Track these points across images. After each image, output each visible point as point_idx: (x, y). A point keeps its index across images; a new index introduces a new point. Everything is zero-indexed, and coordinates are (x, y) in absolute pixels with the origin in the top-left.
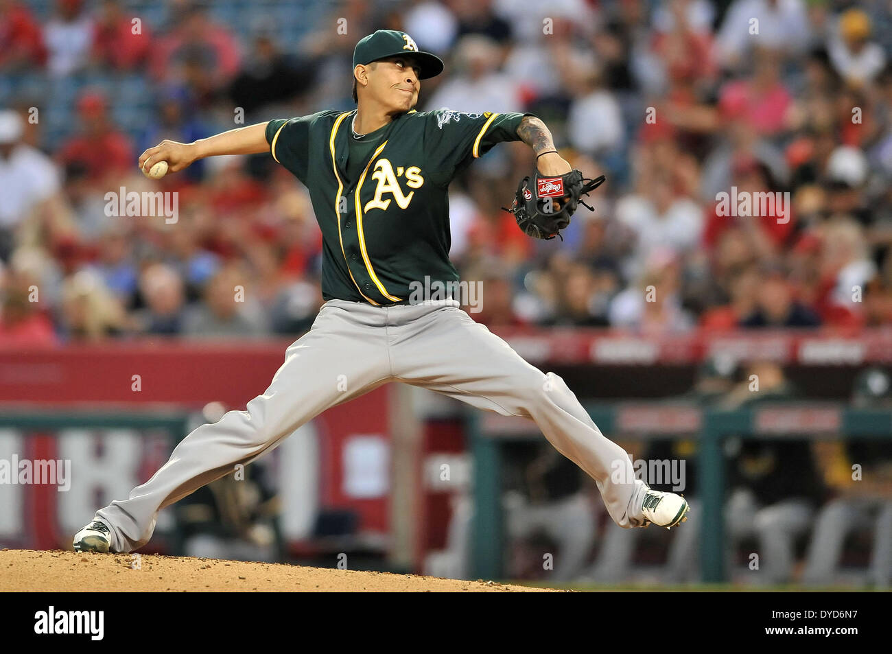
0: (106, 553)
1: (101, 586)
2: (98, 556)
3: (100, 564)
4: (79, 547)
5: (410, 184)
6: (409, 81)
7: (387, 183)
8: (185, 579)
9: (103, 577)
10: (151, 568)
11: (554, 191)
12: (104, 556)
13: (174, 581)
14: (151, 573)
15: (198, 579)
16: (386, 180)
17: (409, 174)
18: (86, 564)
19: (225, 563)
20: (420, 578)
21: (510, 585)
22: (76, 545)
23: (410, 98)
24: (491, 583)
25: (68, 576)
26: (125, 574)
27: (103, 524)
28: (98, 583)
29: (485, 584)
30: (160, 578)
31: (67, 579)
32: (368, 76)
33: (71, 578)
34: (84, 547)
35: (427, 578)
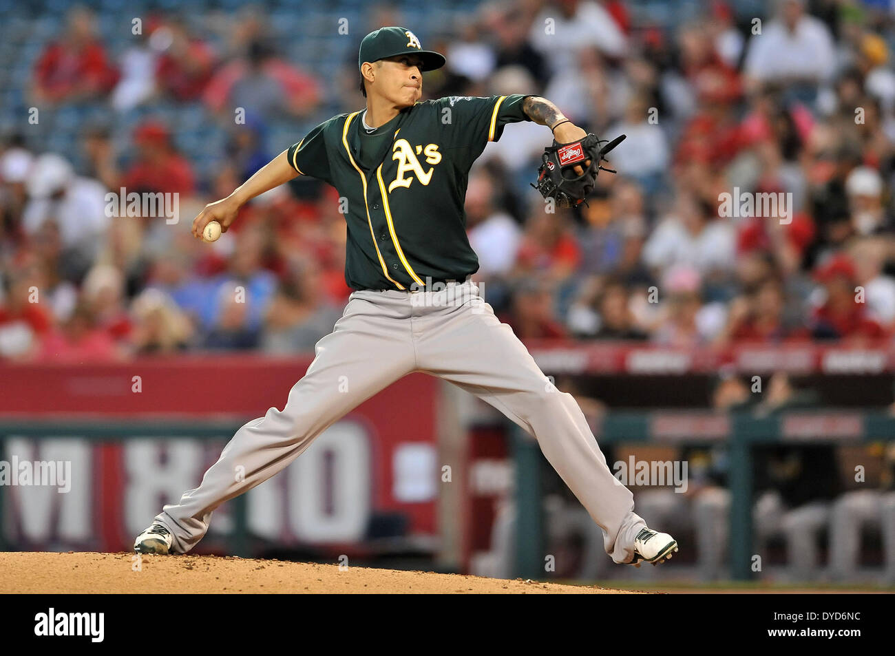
0: (166, 554)
1: (161, 586)
2: (158, 557)
3: (160, 565)
4: (139, 549)
5: (429, 161)
6: (414, 77)
7: (407, 162)
8: (240, 579)
9: (164, 578)
10: (208, 569)
11: (575, 156)
12: (164, 557)
13: (230, 581)
14: (208, 574)
15: (253, 579)
16: (407, 159)
17: (427, 152)
18: (148, 565)
19: (279, 564)
20: (463, 577)
21: (547, 584)
22: (136, 547)
23: (415, 93)
24: (530, 582)
25: (130, 577)
26: (185, 575)
27: (162, 527)
28: (158, 584)
29: (524, 582)
30: (217, 578)
31: (129, 579)
32: (374, 73)
33: (133, 579)
34: (144, 549)
35: (469, 577)
